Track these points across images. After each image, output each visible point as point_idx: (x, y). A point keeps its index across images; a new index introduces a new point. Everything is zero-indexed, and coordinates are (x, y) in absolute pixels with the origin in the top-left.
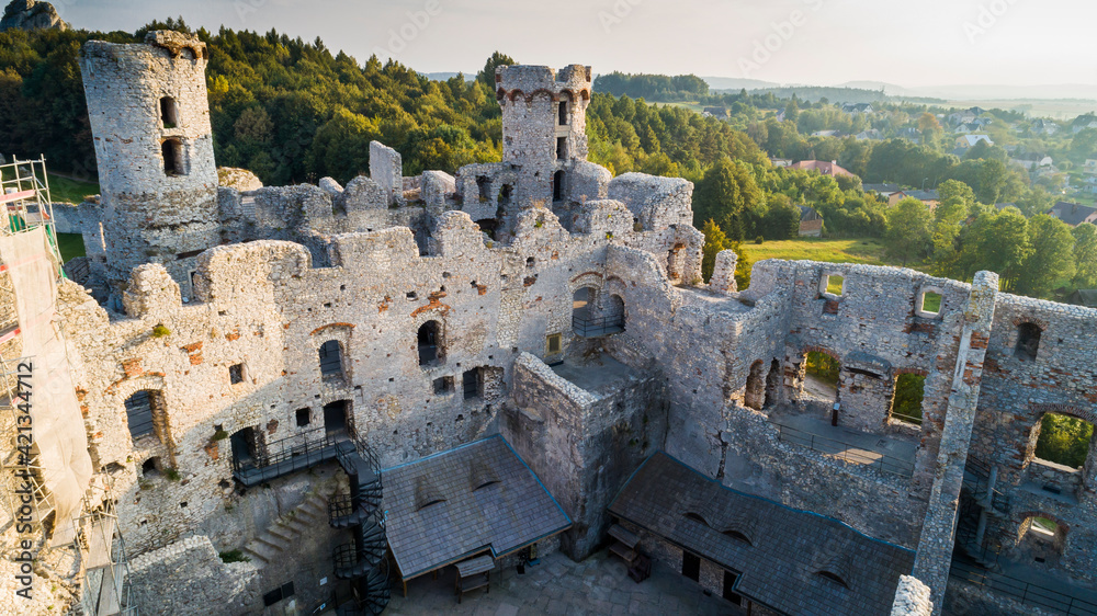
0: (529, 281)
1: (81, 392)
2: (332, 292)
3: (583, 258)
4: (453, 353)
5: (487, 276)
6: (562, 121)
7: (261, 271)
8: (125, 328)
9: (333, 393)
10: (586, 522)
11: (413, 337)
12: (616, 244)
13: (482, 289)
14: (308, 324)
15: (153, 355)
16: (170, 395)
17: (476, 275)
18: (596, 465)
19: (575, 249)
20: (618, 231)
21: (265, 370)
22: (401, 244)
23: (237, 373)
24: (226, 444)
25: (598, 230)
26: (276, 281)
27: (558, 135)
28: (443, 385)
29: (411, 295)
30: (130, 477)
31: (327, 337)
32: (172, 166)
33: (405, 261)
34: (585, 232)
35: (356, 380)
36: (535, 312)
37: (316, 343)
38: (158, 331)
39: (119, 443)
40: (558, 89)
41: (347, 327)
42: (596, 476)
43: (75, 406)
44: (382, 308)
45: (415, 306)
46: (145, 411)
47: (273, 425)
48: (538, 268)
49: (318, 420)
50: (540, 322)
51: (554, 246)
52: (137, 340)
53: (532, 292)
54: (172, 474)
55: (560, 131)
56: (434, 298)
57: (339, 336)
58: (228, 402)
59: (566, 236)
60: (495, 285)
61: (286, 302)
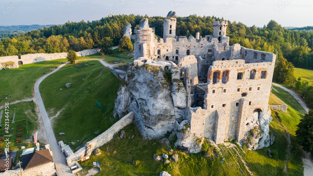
0: (201, 47)
1: (154, 48)
2: (178, 44)
3: (210, 45)
5: (196, 45)
6: (220, 29)
7: (171, 41)
8: (159, 43)
9: (177, 55)
10: (201, 76)
11: (186, 51)
12: (215, 44)
13: (195, 47)
14: (175, 47)
15: (160, 46)
16: (161, 50)
17: (194, 45)
18: (203, 68)
19: (208, 44)
20: (216, 42)
21: (170, 51)
22: (186, 40)
23: (167, 50)
24: (165, 57)
25: (212, 42)
26: (172, 42)
27: (219, 31)
29: (186, 46)
30: (157, 57)
31: (177, 49)
32: (170, 33)
33: (186, 42)
34: (210, 42)
35: (179, 54)
36: (202, 51)
37: (176, 49)
38: (161, 44)
39: (156, 53)
40: (219, 25)
42: (203, 70)
43: (153, 49)
44: (183, 47)
46: (159, 52)
47: (170, 57)
48: (203, 45)
49: (175, 58)
50: (203, 52)
51: (205, 43)
52: (159, 45)
53: (202, 49)
54: (160, 58)
55: (220, 31)
56: (189, 47)
57: (178, 49)
58: (166, 53)
59: (207, 42)
60: (197, 46)
61: (173, 44)
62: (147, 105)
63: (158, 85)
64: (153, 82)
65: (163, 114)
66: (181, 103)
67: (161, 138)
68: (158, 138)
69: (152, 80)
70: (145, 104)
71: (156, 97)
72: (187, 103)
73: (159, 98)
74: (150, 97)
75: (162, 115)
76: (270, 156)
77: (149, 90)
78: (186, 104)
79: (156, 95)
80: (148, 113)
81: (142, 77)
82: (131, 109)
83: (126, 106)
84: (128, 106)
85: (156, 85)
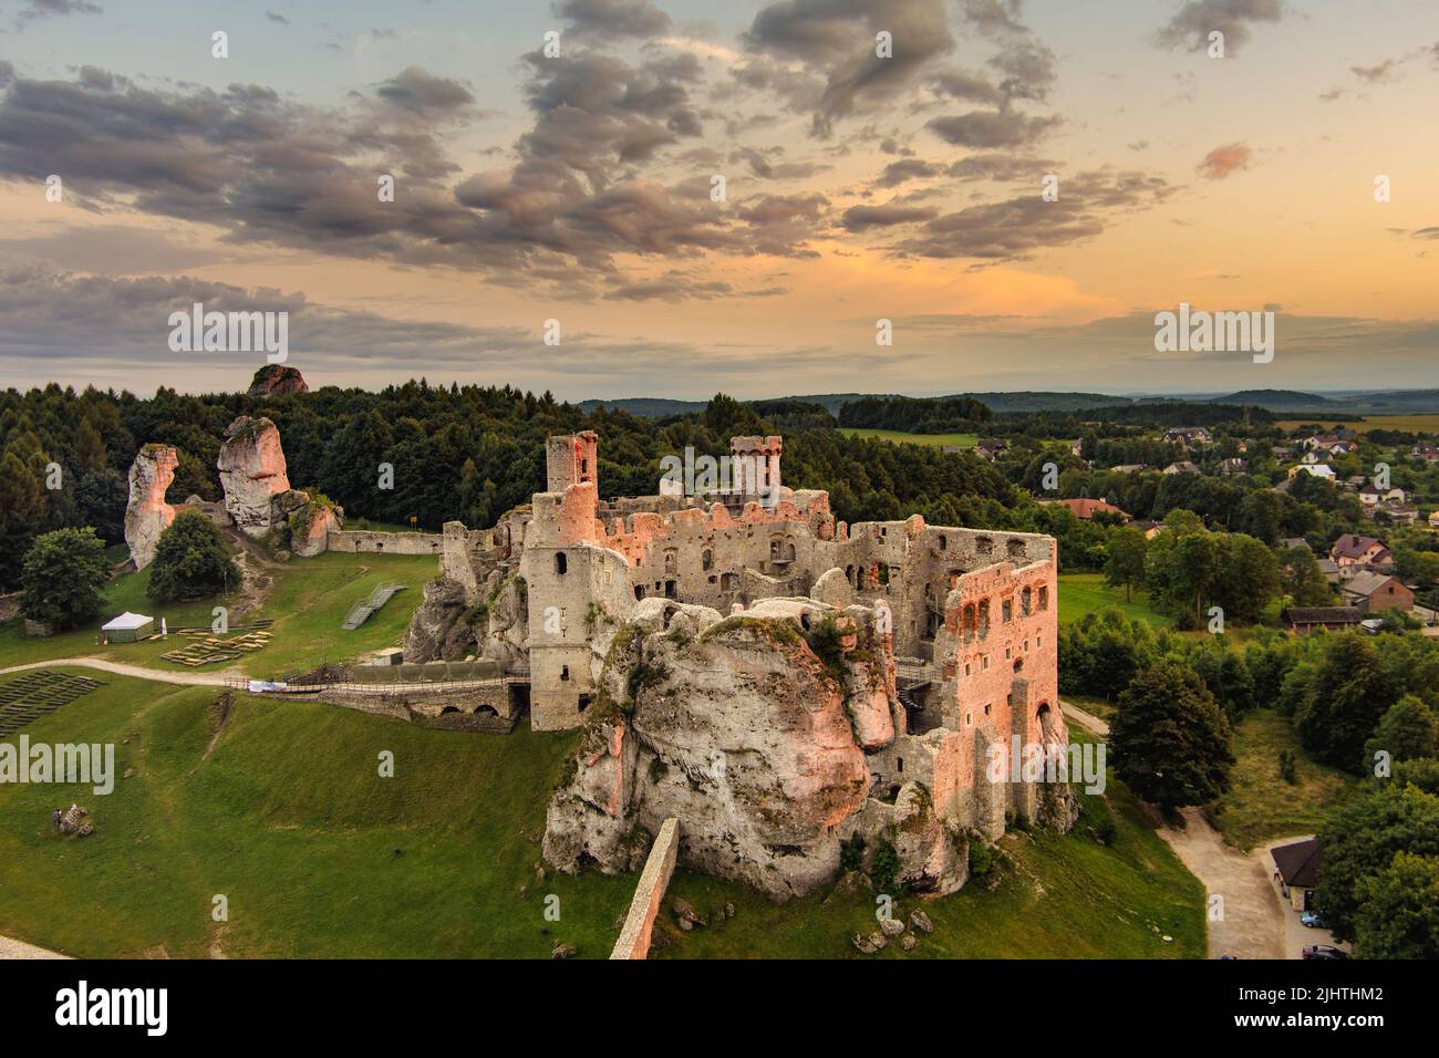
0: (750, 535)
2: (671, 534)
3: (774, 526)
4: (717, 565)
5: (731, 531)
9: (670, 577)
11: (700, 557)
13: (729, 537)
14: (662, 546)
17: (727, 531)
19: (770, 522)
21: (647, 563)
22: (697, 515)
23: (639, 562)
25: (781, 514)
26: (653, 529)
28: (712, 579)
29: (700, 537)
31: (669, 553)
35: (678, 573)
36: (753, 550)
37: (665, 555)
40: (763, 449)
41: (675, 549)
44: (690, 543)
45: (702, 542)
47: (648, 586)
48: (753, 529)
49: (664, 588)
50: (756, 556)
53: (751, 541)
56: (710, 539)
57: (673, 553)
60: (735, 536)
61: (655, 537)
62: (770, 766)
63: (806, 683)
64: (784, 676)
65: (832, 782)
66: (883, 728)
67: (838, 874)
68: (825, 879)
69: (777, 670)
70: (757, 764)
71: (807, 728)
72: (895, 727)
73: (816, 730)
74: (784, 731)
75: (830, 789)
76: (1100, 841)
77: (774, 708)
78: (892, 730)
79: (807, 719)
80: (781, 796)
81: (727, 670)
82: (658, 810)
83: (631, 803)
84: (643, 801)
85: (798, 683)
